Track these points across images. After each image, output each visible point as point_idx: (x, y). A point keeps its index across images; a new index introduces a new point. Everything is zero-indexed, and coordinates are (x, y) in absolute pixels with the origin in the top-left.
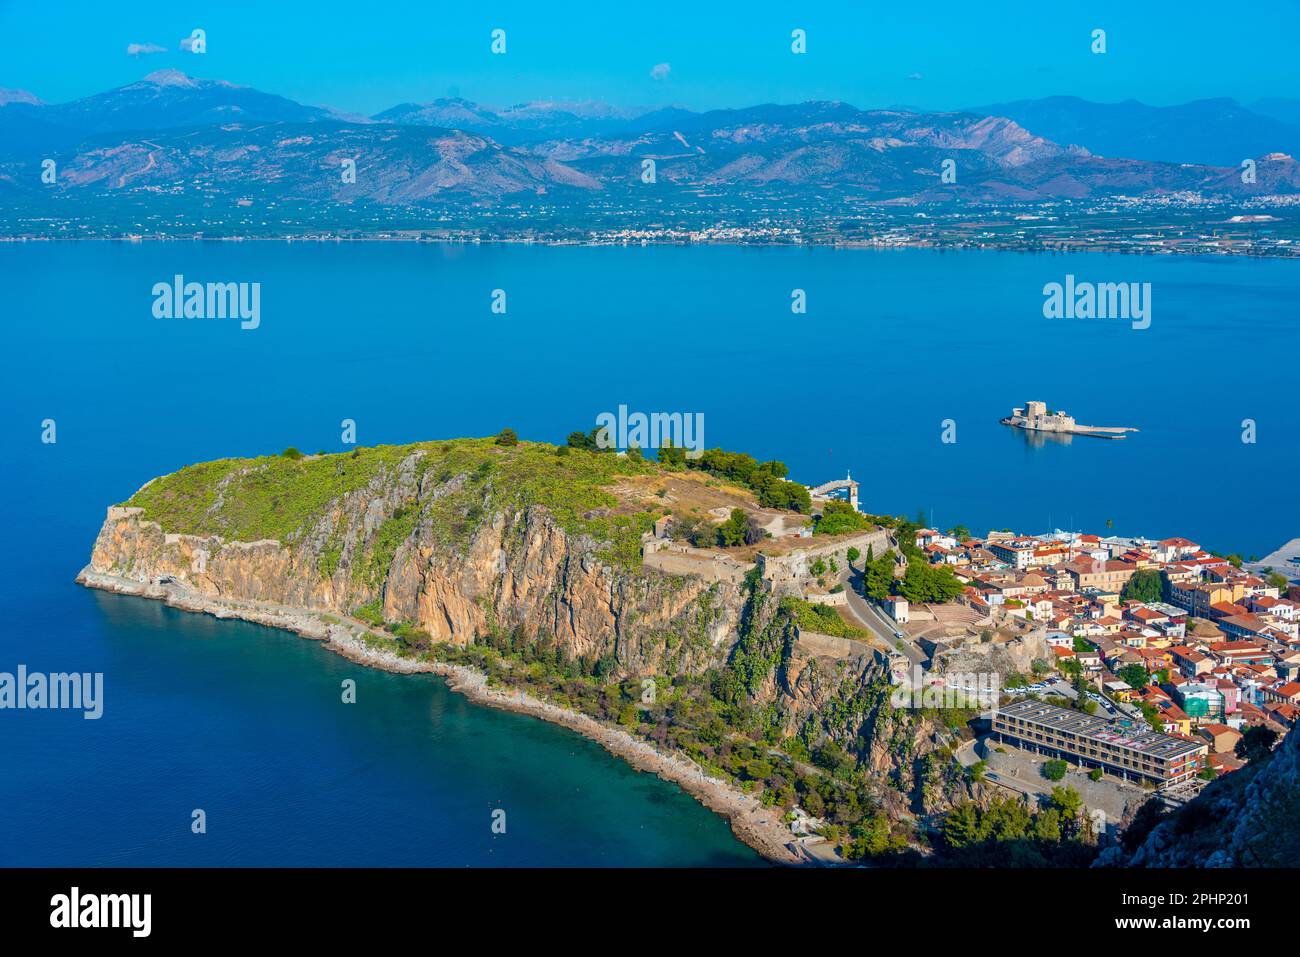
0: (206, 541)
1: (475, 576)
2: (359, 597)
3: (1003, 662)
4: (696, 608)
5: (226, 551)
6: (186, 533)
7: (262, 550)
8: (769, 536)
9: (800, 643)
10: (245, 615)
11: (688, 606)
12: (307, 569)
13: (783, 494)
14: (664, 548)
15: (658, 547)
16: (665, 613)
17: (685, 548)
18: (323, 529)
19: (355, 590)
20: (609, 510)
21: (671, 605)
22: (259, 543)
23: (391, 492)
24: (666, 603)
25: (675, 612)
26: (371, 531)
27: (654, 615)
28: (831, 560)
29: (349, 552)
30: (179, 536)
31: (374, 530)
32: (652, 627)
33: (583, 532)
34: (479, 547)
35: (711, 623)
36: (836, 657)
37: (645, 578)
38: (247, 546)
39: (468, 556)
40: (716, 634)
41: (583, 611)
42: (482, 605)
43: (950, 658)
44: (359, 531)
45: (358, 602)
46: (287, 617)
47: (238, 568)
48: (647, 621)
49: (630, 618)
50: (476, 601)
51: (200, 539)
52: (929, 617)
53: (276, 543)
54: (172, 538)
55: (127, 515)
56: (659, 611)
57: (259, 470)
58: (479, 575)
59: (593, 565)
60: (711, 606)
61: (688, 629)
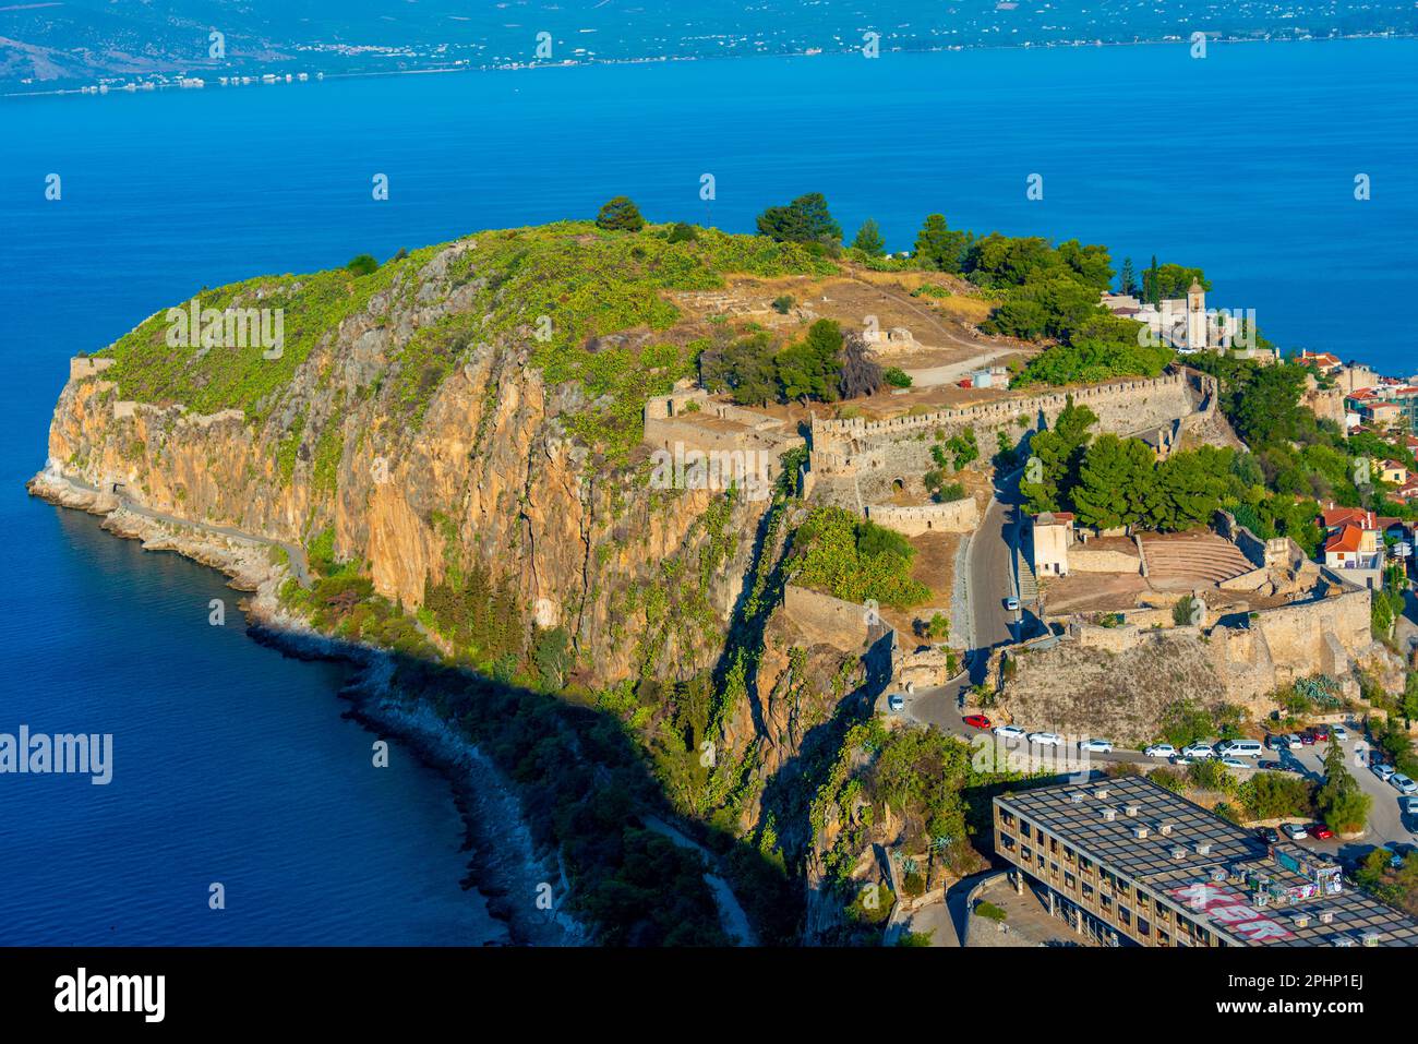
0: (161, 413)
1: (431, 471)
2: (323, 514)
3: (1180, 678)
4: (702, 533)
5: (181, 429)
6: (146, 400)
7: (223, 428)
8: (905, 383)
9: (787, 612)
10: (186, 548)
11: (692, 531)
12: (270, 463)
13: (1038, 307)
14: (692, 408)
15: (679, 405)
16: (655, 547)
17: (722, 407)
18: (297, 389)
19: (317, 502)
20: (648, 335)
21: (665, 528)
22: (221, 416)
23: (400, 317)
24: (655, 525)
25: (672, 544)
26: (354, 391)
27: (635, 548)
28: (1001, 435)
29: (315, 429)
30: (133, 405)
31: (360, 389)
32: (633, 575)
33: (568, 377)
34: (437, 413)
35: (720, 570)
36: (845, 650)
37: (632, 470)
38: (205, 421)
39: (419, 431)
40: (727, 594)
41: (545, 539)
42: (438, 526)
43: (1020, 659)
44: (339, 392)
45: (321, 523)
46: (234, 550)
47: (192, 460)
48: (622, 562)
49: (601, 556)
50: (429, 520)
51: (155, 409)
52: (1129, 564)
53: (239, 415)
54: (123, 409)
55: (93, 372)
56: (646, 542)
57: (286, 293)
58: (438, 467)
59: (559, 443)
60: (726, 530)
61: (684, 580)
